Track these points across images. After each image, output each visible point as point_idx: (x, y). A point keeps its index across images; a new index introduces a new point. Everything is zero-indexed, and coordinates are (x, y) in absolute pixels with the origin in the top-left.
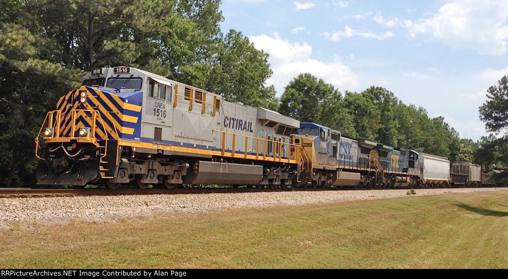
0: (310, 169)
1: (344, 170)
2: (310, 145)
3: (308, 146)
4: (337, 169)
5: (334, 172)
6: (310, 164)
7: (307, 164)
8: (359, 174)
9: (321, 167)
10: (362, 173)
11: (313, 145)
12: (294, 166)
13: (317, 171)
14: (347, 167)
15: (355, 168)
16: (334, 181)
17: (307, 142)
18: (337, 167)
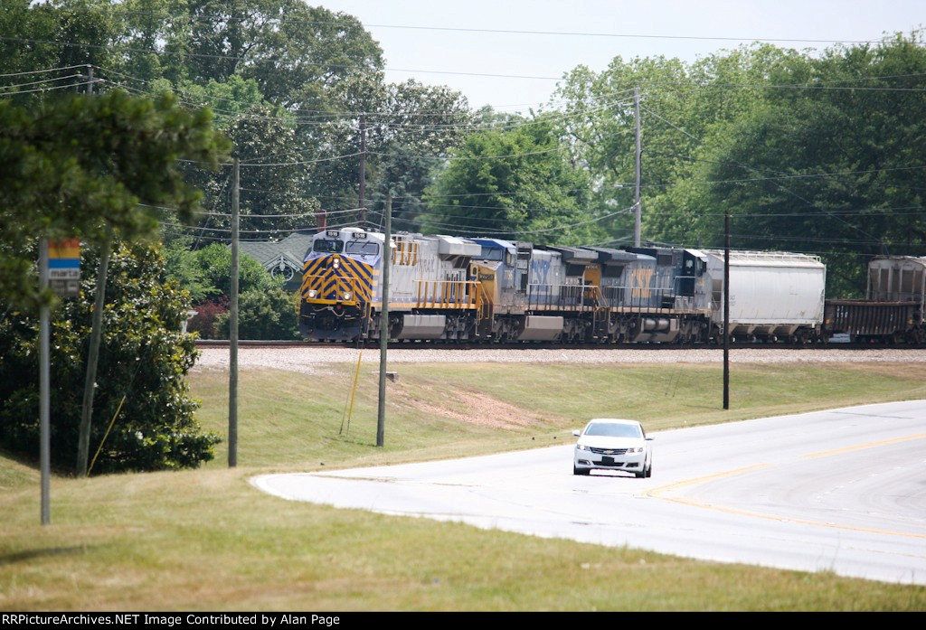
0: (491, 315)
1: (537, 313)
2: (490, 278)
3: (487, 279)
4: (526, 312)
5: (521, 318)
6: (491, 306)
7: (488, 307)
8: (561, 317)
9: (505, 312)
10: (566, 315)
11: (495, 277)
12: (473, 312)
13: (499, 317)
14: (541, 308)
15: (554, 308)
16: (520, 333)
17: (486, 272)
18: (527, 309)
